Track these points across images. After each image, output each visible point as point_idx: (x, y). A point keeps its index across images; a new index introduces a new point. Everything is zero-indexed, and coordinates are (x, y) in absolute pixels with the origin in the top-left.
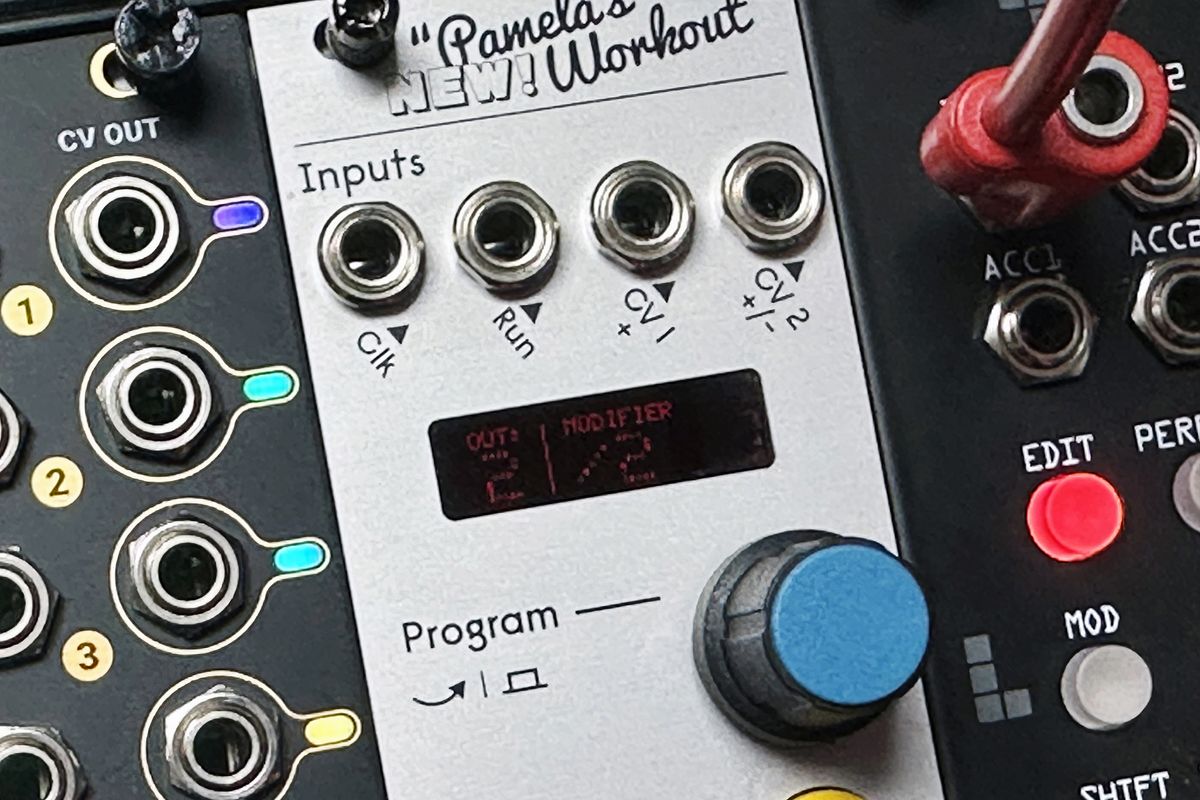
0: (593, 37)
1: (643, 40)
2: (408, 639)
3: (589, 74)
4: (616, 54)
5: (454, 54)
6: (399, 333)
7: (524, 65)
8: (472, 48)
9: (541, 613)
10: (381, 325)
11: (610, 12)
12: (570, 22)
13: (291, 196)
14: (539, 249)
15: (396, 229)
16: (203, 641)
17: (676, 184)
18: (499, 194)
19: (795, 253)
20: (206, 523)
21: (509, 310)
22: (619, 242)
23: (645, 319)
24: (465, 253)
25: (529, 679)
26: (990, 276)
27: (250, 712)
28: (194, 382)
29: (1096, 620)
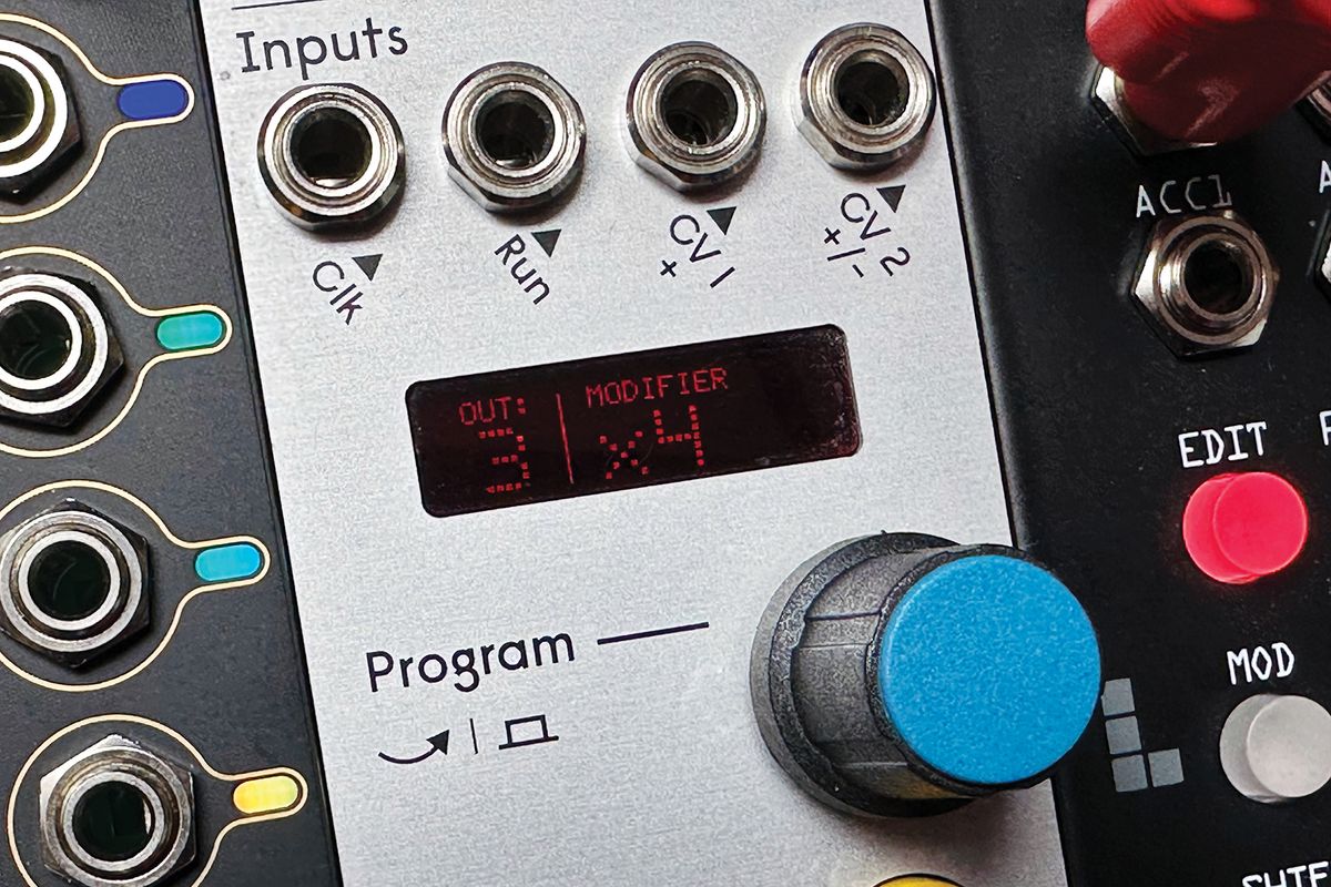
2: (374, 674)
9: (552, 642)
10: (345, 253)
13: (227, 75)
14: (559, 153)
15: (366, 121)
16: (95, 674)
17: (742, 74)
18: (505, 79)
19: (893, 175)
20: (100, 516)
21: (517, 238)
22: (664, 149)
23: (697, 255)
24: (459, 157)
25: (534, 730)
26: (1142, 213)
27: (155, 772)
28: (84, 322)
29: (1266, 662)
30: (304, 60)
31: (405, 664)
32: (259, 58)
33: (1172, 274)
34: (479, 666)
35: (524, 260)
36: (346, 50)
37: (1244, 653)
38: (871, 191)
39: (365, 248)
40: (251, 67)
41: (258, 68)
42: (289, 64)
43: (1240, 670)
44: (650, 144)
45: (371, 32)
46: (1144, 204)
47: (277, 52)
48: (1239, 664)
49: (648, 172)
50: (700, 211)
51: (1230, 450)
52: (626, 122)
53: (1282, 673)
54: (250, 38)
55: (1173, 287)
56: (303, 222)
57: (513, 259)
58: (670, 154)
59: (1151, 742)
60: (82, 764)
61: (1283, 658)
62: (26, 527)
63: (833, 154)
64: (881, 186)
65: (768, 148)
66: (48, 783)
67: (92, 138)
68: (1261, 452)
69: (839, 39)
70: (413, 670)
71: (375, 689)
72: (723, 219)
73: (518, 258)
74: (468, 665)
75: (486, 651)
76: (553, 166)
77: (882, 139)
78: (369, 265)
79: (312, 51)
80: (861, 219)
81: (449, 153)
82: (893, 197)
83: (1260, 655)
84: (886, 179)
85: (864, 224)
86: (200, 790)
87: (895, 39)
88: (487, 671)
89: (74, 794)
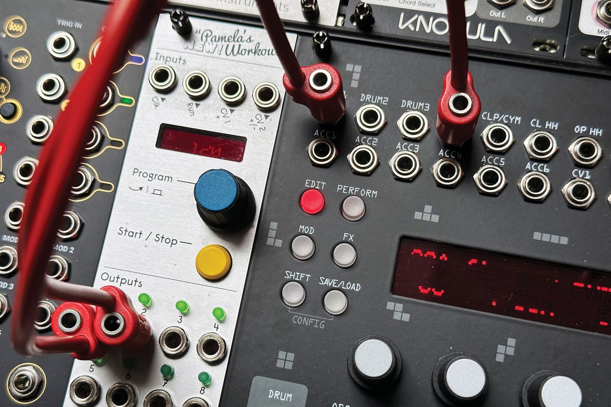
0: (240, 45)
1: (252, 50)
2: (134, 172)
3: (235, 54)
4: (244, 51)
5: (204, 38)
6: (163, 99)
7: (220, 46)
8: (209, 39)
9: (169, 177)
10: (160, 96)
11: (247, 41)
12: (236, 40)
13: (151, 59)
19: (268, 113)
21: (192, 103)
23: (225, 116)
25: (159, 193)
26: (316, 134)
29: (308, 230)
30: (166, 61)
31: (140, 172)
32: (158, 58)
34: (154, 177)
35: (192, 107)
36: (175, 61)
38: (263, 114)
39: (164, 97)
40: (156, 59)
41: (158, 60)
42: (163, 61)
47: (162, 58)
48: (302, 228)
50: (228, 108)
51: (316, 186)
54: (158, 54)
57: (190, 107)
59: (278, 237)
61: (312, 230)
64: (265, 114)
68: (322, 188)
70: (141, 174)
71: (133, 175)
72: (232, 111)
74: (151, 176)
75: (156, 175)
76: (200, 91)
82: (267, 117)
83: (307, 228)
85: (259, 120)
88: (155, 179)
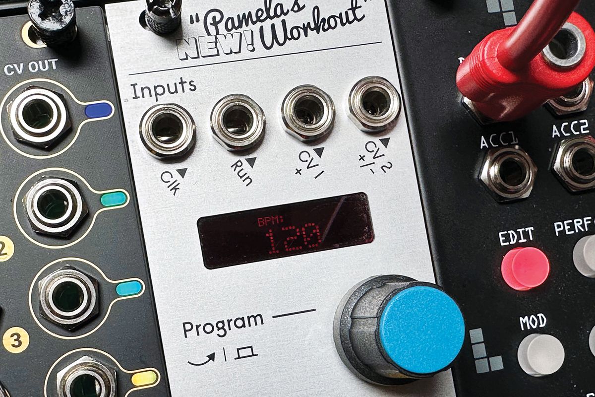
1: (309, 24)
2: (185, 331)
7: (249, 34)
8: (221, 26)
9: (255, 317)
11: (292, 10)
13: (127, 100)
14: (255, 129)
15: (181, 118)
16: (77, 333)
17: (326, 97)
18: (235, 101)
19: (386, 134)
20: (80, 271)
21: (240, 161)
22: (296, 126)
23: (310, 166)
24: (217, 131)
25: (248, 352)
26: (483, 147)
27: (101, 370)
28: (73, 196)
29: (535, 321)
30: (156, 94)
31: (197, 327)
33: (494, 170)
34: (226, 327)
35: (242, 169)
36: (173, 89)
37: (526, 318)
38: (377, 140)
39: (180, 166)
40: (136, 97)
41: (139, 97)
42: (151, 96)
43: (525, 324)
44: (290, 125)
45: (182, 83)
46: (483, 143)
48: (524, 322)
49: (290, 134)
50: (310, 149)
51: (519, 238)
52: (281, 115)
53: (542, 326)
54: (136, 86)
55: (495, 175)
56: (157, 157)
57: (238, 169)
58: (298, 128)
59: (490, 354)
60: (73, 368)
61: (542, 320)
62: (51, 276)
63: (362, 127)
64: (381, 138)
65: (336, 124)
66: (60, 375)
67: (75, 126)
68: (531, 239)
69: (363, 83)
70: (201, 329)
71: (186, 337)
72: (319, 152)
73: (240, 168)
74: (222, 327)
75: (229, 321)
76: (253, 134)
77: (380, 121)
78: (182, 172)
79: (159, 90)
80: (373, 151)
81: (212, 128)
82: (385, 142)
83: (533, 318)
84: (383, 135)
85: (374, 153)
86: (119, 377)
87: (385, 82)
88: (230, 329)
89: (70, 380)
